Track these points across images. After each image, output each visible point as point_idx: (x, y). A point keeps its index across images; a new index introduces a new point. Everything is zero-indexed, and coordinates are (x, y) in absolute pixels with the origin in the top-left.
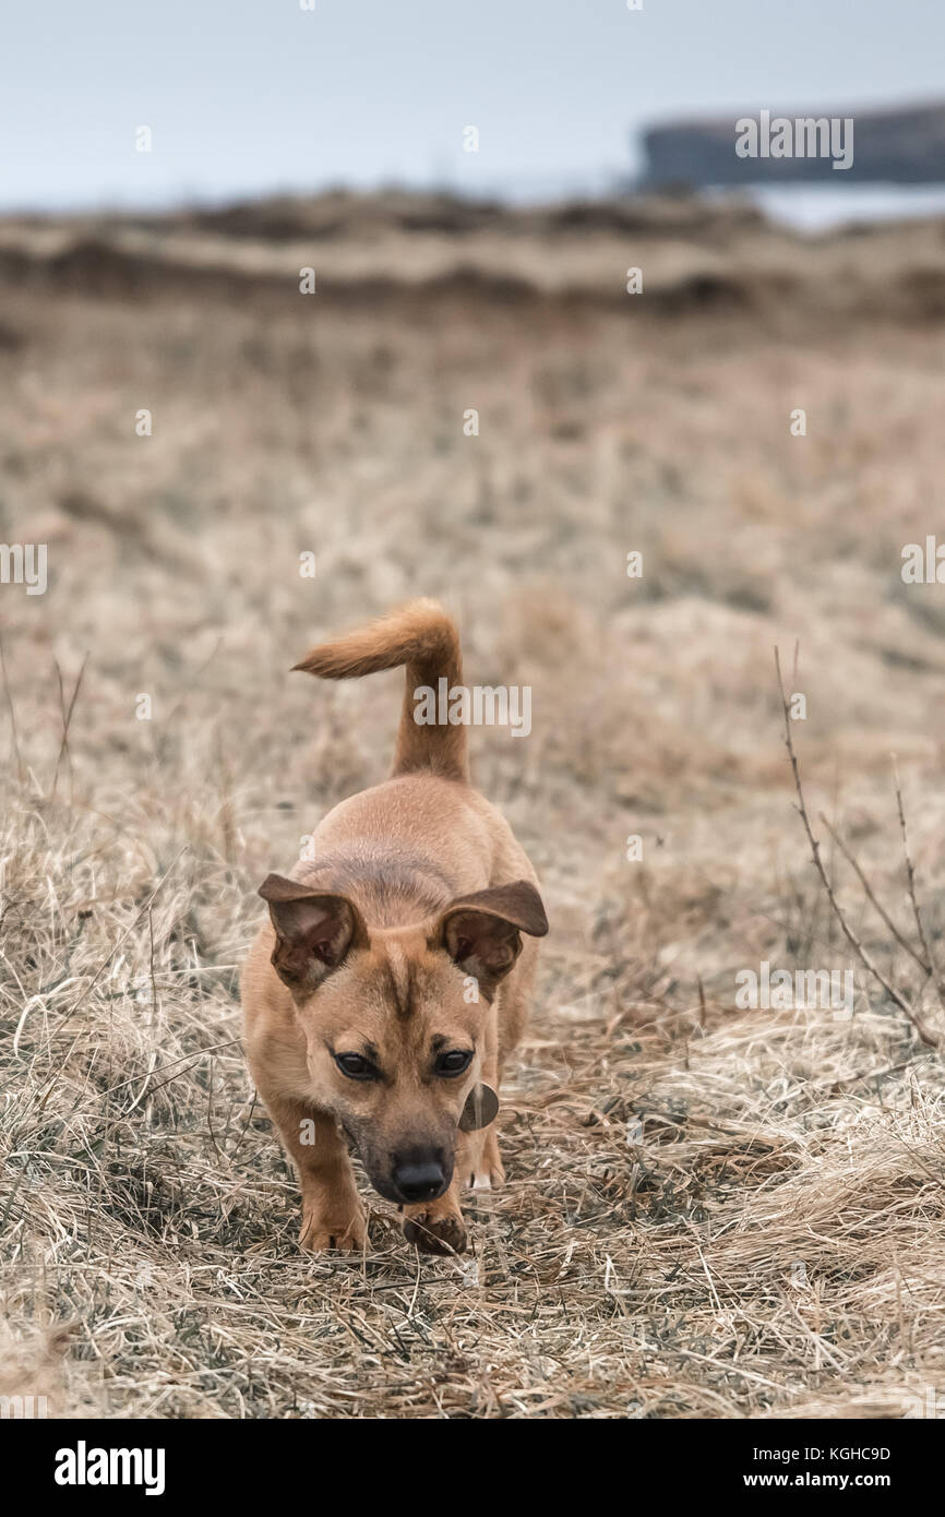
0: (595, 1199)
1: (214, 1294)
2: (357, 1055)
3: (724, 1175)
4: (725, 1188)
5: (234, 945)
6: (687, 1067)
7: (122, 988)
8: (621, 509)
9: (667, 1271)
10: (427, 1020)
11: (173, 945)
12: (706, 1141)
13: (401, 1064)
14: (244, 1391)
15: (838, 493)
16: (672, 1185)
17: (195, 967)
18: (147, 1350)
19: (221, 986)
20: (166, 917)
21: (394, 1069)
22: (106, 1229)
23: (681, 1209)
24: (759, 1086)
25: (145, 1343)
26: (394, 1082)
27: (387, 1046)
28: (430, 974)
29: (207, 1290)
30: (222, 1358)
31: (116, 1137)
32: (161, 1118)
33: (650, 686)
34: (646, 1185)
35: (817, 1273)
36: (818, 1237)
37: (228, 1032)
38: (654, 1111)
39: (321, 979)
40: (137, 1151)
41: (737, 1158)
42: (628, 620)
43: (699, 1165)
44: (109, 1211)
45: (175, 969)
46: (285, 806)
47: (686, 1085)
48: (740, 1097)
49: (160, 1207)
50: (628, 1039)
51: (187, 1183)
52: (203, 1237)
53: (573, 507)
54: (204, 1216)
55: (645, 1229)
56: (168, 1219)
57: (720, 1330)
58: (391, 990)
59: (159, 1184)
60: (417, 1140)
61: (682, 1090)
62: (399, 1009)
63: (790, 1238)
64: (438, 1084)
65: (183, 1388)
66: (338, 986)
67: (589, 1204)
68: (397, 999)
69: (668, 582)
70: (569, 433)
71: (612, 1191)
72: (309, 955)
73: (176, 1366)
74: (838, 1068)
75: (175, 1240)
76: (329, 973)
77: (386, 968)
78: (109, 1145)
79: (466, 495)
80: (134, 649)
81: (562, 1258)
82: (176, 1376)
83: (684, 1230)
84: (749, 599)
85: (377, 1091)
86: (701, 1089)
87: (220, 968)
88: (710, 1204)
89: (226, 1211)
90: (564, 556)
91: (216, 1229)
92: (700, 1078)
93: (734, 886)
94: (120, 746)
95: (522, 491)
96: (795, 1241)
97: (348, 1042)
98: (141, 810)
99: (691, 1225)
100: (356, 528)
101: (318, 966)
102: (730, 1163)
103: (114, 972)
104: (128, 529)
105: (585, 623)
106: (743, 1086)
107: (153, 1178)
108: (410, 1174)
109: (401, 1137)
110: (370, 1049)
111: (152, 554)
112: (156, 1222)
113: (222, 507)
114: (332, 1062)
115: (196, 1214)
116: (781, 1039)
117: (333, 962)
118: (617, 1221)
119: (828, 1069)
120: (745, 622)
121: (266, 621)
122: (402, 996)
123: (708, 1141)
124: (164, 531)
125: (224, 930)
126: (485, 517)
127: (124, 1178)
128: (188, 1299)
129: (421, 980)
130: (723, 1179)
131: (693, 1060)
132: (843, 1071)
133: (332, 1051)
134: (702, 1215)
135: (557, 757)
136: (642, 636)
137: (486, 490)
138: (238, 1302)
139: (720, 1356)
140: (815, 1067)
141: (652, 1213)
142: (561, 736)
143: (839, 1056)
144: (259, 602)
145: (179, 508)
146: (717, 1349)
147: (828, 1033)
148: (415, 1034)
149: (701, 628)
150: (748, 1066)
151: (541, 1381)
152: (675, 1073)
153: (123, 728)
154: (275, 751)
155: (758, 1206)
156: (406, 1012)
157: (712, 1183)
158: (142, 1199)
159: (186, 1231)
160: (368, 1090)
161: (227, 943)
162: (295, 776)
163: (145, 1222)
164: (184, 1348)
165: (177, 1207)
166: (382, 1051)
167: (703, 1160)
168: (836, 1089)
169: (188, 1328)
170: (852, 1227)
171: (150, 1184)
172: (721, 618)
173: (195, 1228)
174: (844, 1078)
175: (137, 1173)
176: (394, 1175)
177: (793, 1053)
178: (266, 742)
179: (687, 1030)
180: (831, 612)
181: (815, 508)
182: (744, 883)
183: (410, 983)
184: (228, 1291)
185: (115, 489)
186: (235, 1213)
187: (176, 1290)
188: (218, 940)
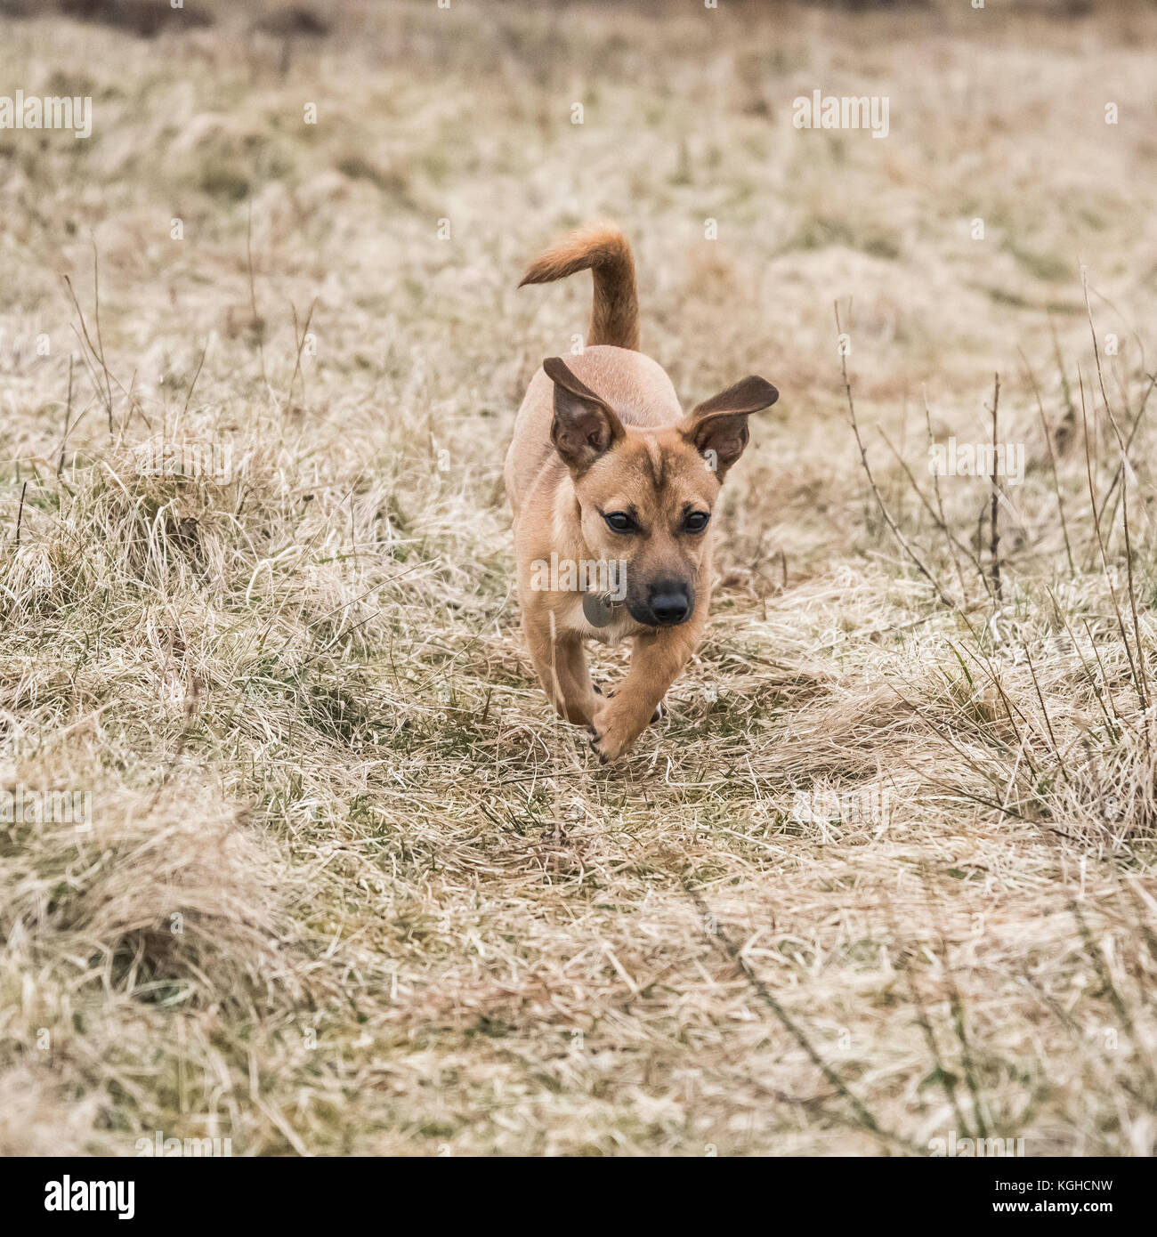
0: (681, 717)
1: (386, 785)
2: (622, 514)
3: (778, 700)
4: (779, 710)
5: (427, 522)
6: (764, 618)
7: (333, 554)
8: (793, 172)
9: (725, 772)
10: (676, 493)
11: (379, 521)
12: (767, 675)
13: (655, 523)
14: (398, 856)
15: (970, 160)
16: (736, 709)
17: (394, 539)
18: (328, 825)
19: (414, 553)
20: (374, 498)
21: (651, 524)
22: (306, 735)
23: (744, 725)
24: (816, 634)
25: (327, 820)
26: (650, 535)
27: (645, 508)
28: (679, 457)
29: (380, 782)
30: (383, 830)
31: (321, 668)
32: (357, 652)
33: (793, 319)
34: (720, 707)
35: (835, 774)
36: (837, 747)
37: (416, 588)
38: (733, 652)
39: (593, 460)
40: (334, 678)
41: (790, 688)
42: (782, 265)
43: (761, 693)
44: (310, 722)
45: (379, 540)
46: (485, 414)
47: (760, 633)
48: (801, 642)
49: (350, 720)
50: (726, 597)
51: (371, 703)
52: (382, 742)
53: (754, 170)
54: (384, 727)
55: (716, 740)
56: (356, 729)
57: (757, 814)
58: (649, 468)
59: (350, 703)
60: (669, 577)
61: (757, 636)
62: (655, 483)
63: (817, 747)
64: (684, 538)
65: (352, 853)
66: (606, 466)
67: (675, 721)
68: (653, 474)
69: (819, 233)
70: (761, 109)
71: (694, 712)
72: (584, 443)
73: (349, 837)
74: (876, 621)
75: (360, 745)
76: (599, 457)
77: (644, 452)
78: (314, 673)
79: (667, 161)
80: (388, 285)
81: (650, 761)
82: (346, 844)
83: (742, 741)
84: (882, 248)
85: (636, 542)
86: (772, 636)
87: (415, 540)
88: (764, 722)
89: (400, 723)
90: (742, 210)
91: (392, 737)
92: (771, 627)
93: (832, 480)
94: (363, 364)
95: (714, 158)
96: (822, 750)
97: (615, 504)
98: (367, 416)
99: (749, 737)
100: (577, 186)
101: (590, 451)
102: (784, 692)
103: (327, 542)
104: (394, 186)
105: (743, 270)
106: (804, 634)
107: (346, 698)
108: (662, 601)
109: (655, 574)
110: (632, 510)
111: (410, 206)
112: (346, 733)
113: (473, 166)
114: (602, 521)
115: (378, 725)
116: (837, 598)
117: (601, 449)
118: (693, 735)
119: (869, 621)
120: (879, 266)
121: (496, 261)
122: (657, 472)
123: (768, 675)
124: (421, 187)
125: (421, 510)
126: (682, 179)
127: (323, 698)
128: (362, 788)
129: (672, 461)
130: (777, 704)
131: (769, 614)
132: (880, 625)
133: (602, 513)
134: (756, 729)
135: (709, 376)
136: (794, 277)
137: (684, 156)
138: (403, 791)
139: (755, 834)
140: (858, 620)
141: (721, 730)
142: (712, 360)
143: (878, 612)
144: (492, 248)
145: (437, 170)
146: (753, 829)
147: (873, 594)
148: (668, 502)
149: (844, 271)
150: (808, 619)
151: (619, 851)
152: (754, 623)
153: (367, 350)
154: (483, 370)
155: (800, 723)
156: (660, 485)
157: (770, 706)
158: (336, 713)
159: (368, 738)
160: (630, 540)
161: (422, 520)
162: (495, 390)
163: (338, 732)
164: (356, 824)
165: (363, 720)
166: (641, 512)
167: (764, 689)
168: (875, 637)
169: (359, 807)
170: (862, 740)
171: (343, 703)
172: (860, 263)
173: (376, 736)
174: (880, 629)
175: (333, 694)
176: (650, 600)
177: (844, 609)
178: (476, 363)
179: (771, 591)
180: (951, 258)
181: (947, 175)
182: (840, 477)
183: (663, 463)
184: (395, 783)
185: (381, 155)
186: (407, 725)
187: (354, 781)
188: (415, 518)
